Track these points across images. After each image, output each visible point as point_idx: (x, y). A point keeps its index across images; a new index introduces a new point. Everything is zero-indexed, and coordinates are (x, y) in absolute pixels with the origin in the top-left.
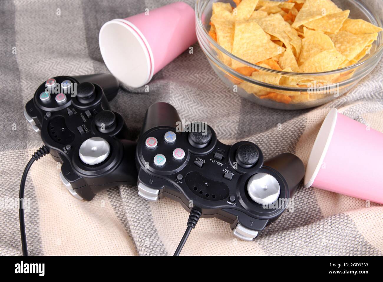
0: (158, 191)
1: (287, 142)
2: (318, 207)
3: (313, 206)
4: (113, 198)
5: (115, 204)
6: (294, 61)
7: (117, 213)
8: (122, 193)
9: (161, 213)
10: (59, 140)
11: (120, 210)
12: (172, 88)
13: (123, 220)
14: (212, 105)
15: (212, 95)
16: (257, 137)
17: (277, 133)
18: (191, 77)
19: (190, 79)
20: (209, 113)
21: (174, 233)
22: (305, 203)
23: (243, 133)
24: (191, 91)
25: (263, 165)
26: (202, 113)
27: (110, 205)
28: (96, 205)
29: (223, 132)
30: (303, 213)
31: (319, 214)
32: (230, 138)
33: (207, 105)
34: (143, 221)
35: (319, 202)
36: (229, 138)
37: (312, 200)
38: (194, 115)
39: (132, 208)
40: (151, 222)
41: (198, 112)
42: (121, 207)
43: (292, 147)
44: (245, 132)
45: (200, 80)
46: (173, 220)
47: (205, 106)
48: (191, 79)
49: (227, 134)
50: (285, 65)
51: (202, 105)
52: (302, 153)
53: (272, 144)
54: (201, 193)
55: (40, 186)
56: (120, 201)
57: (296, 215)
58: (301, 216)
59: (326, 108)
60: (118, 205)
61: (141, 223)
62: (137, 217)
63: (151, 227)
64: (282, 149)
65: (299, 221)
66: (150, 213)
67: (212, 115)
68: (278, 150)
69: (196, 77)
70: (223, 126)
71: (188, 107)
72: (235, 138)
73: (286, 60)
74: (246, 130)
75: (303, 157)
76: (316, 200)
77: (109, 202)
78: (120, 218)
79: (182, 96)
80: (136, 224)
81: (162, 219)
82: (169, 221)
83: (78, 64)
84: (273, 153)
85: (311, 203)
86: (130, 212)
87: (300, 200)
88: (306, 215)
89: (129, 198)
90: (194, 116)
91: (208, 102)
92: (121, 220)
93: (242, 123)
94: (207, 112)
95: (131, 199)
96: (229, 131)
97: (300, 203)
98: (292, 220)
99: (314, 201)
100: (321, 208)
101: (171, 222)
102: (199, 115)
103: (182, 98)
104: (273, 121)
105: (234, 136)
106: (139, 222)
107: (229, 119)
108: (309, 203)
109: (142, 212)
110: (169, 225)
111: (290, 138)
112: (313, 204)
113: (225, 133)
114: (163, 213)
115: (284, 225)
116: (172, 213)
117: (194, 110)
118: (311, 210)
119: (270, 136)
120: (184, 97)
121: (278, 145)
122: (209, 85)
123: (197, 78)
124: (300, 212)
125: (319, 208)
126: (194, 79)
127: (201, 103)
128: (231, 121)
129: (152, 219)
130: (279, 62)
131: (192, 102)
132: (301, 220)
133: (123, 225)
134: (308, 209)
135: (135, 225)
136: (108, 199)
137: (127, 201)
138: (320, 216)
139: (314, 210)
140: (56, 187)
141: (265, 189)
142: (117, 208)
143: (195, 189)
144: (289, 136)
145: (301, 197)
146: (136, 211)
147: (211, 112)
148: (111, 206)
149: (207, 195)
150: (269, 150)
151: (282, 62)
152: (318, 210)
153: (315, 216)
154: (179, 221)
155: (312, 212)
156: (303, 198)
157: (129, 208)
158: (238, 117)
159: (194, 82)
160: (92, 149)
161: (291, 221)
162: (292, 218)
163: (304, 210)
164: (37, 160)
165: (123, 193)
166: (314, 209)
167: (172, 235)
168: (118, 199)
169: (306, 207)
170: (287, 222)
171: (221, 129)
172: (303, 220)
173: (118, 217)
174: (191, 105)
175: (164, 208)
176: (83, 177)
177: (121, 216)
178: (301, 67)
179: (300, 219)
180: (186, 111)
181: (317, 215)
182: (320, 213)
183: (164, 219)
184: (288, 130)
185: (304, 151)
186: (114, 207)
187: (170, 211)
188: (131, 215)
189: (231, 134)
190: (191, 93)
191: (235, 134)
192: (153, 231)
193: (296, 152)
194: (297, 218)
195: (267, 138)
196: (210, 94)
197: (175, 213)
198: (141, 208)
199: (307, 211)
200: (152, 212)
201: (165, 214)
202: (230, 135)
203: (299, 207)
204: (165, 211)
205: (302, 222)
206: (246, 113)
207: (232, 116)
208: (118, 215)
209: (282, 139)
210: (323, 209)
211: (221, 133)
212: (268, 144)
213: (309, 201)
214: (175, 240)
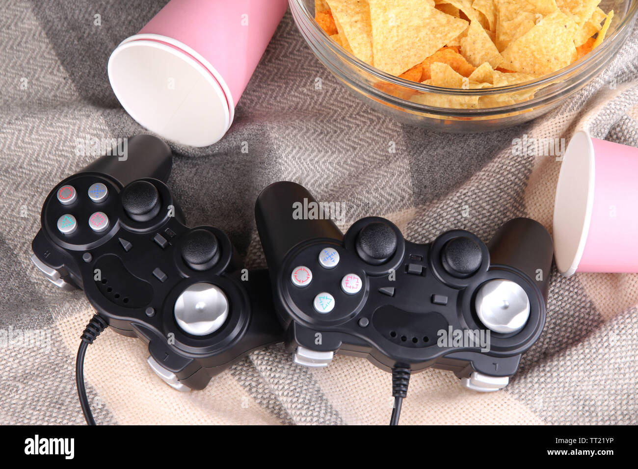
0: (332, 353)
1: (509, 195)
2: (588, 300)
3: (580, 300)
4: (240, 374)
5: (247, 383)
6: (490, 44)
7: (255, 398)
8: (256, 362)
9: (332, 379)
10: (126, 301)
11: (260, 391)
12: (276, 138)
13: (271, 406)
14: (350, 146)
15: (345, 126)
16: (455, 198)
17: (488, 184)
18: (294, 96)
19: (293, 101)
20: (350, 165)
21: (363, 408)
22: (566, 299)
23: (423, 189)
24: (308, 130)
25: (491, 264)
26: (337, 167)
27: (238, 386)
28: (215, 394)
29: (389, 197)
30: (566, 318)
31: (592, 312)
32: (404, 205)
33: (343, 148)
34: (312, 404)
35: (587, 291)
36: (402, 207)
37: (576, 290)
38: (325, 176)
39: (286, 387)
40: (325, 402)
41: (330, 167)
42: (261, 386)
43: (518, 199)
44: (425, 187)
45: (312, 98)
46: (356, 386)
47: (340, 152)
48: (294, 99)
49: (395, 199)
50: (474, 54)
51: (333, 153)
52: (538, 204)
53: (484, 204)
54: (404, 339)
55: (103, 384)
56: (255, 375)
57: (555, 323)
58: (565, 323)
59: (562, 114)
60: (254, 384)
61: (312, 408)
62: (301, 400)
63: (329, 410)
64: (502, 209)
65: (562, 334)
66: (317, 385)
67: (357, 168)
68: (496, 212)
69: (302, 93)
70: (385, 186)
71: (312, 164)
72: (412, 203)
73: (474, 43)
74: (427, 183)
75: (541, 211)
76: (582, 288)
77: (236, 383)
78: (265, 406)
79: (297, 148)
80: (304, 413)
81: (338, 390)
82: (350, 390)
83: (74, 124)
84: (489, 220)
85: (575, 296)
86: (285, 393)
87: (556, 296)
88: (571, 319)
89: (274, 369)
90: (327, 179)
91: (342, 141)
92: (267, 407)
93: (416, 171)
94: (345, 162)
95: (279, 370)
96: (398, 194)
97: (557, 301)
98: (551, 333)
99: (580, 292)
100: (594, 300)
101: (354, 391)
102: (334, 173)
103: (298, 152)
104: (469, 152)
105: (409, 199)
106: (308, 408)
107: (391, 168)
108: (572, 297)
109: (305, 387)
110: (352, 396)
111: (513, 186)
112: (579, 297)
113: (392, 200)
114: (336, 378)
115: (541, 347)
116: (352, 374)
117: (323, 167)
118: (578, 308)
119: (477, 191)
120: (300, 148)
121: (495, 204)
122: (333, 105)
123: (304, 94)
124: (560, 316)
125: (590, 302)
126: (300, 98)
127: (331, 149)
128: (397, 173)
129: (323, 395)
130: (462, 49)
131: (315, 154)
132: (565, 331)
133: (275, 416)
134: (573, 307)
135: (301, 414)
136: (231, 377)
137: (272, 375)
138: (594, 314)
139: (583, 307)
140: (140, 381)
141: (506, 307)
142: (254, 390)
143: (393, 334)
144: (509, 183)
145: (557, 291)
146: (295, 389)
147: (352, 161)
148: (241, 388)
149: (415, 340)
150: (480, 217)
151: (468, 49)
152: (588, 305)
153: (587, 316)
154: (366, 386)
155: (579, 311)
156: (561, 292)
157: (281, 387)
158: (407, 161)
159: (303, 105)
160: (197, 307)
161: (549, 336)
162: (551, 331)
163: (566, 312)
164: (91, 343)
165: (259, 362)
166: (583, 305)
167: (362, 413)
168: (250, 373)
169: (568, 306)
170: (544, 340)
171: (383, 193)
172: (569, 330)
173: (260, 403)
174: (316, 159)
175: (335, 370)
176: (194, 358)
177: (265, 402)
178: (504, 53)
179: (564, 329)
180: (311, 174)
181: (589, 314)
182: (594, 309)
183: (341, 389)
184: (506, 173)
185: (539, 199)
186: (247, 389)
187: (346, 373)
188: (290, 399)
189: (403, 198)
190: (308, 135)
191: (410, 195)
192: (334, 416)
193: (527, 205)
194: (557, 328)
195: (474, 196)
196: (340, 123)
197: (356, 373)
198: (300, 381)
199: (572, 313)
200: (319, 382)
201: (340, 380)
202: (402, 200)
203: (557, 309)
204: (337, 374)
205: (568, 334)
206: (418, 149)
207: (396, 161)
208: (259, 401)
209: (499, 191)
210: (597, 300)
211: (385, 201)
212: (477, 207)
213: (571, 294)
214: (370, 418)
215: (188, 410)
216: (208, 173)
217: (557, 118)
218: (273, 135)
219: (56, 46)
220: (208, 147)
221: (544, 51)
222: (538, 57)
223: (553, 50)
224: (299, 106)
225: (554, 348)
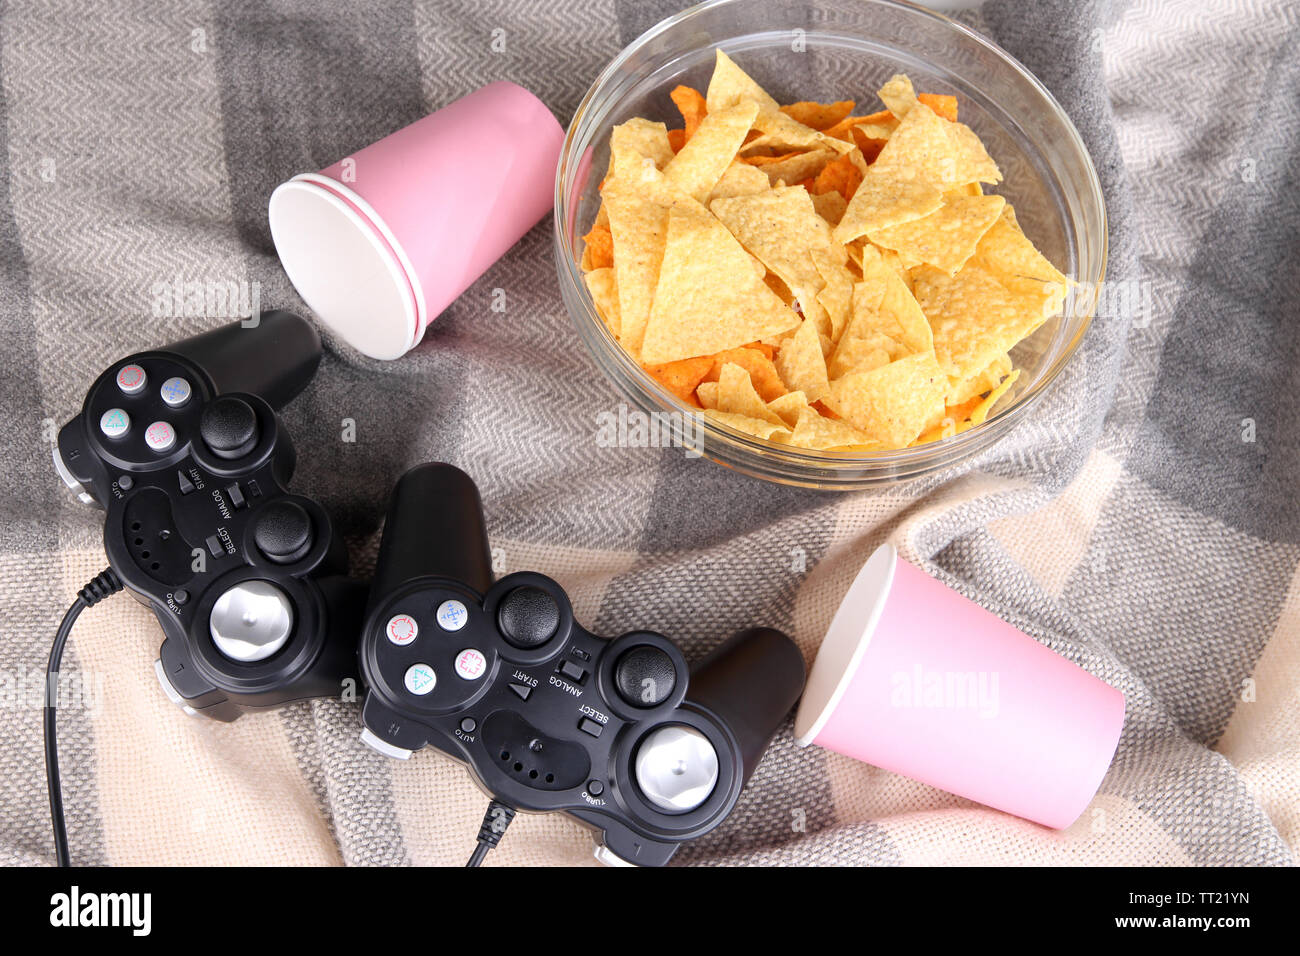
0: (409, 752)
1: (772, 586)
2: (826, 779)
3: (813, 776)
4: (292, 717)
5: (296, 735)
6: (820, 363)
7: (300, 760)
8: (318, 712)
9: (415, 773)
10: (155, 566)
11: (310, 752)
12: (474, 387)
13: (316, 780)
14: (584, 427)
15: (588, 393)
16: (693, 567)
17: (747, 561)
18: (534, 323)
19: (530, 331)
20: (573, 456)
21: (444, 829)
22: (793, 768)
23: (661, 529)
24: (530, 385)
25: (686, 698)
26: (554, 452)
27: (282, 734)
28: (245, 734)
29: (606, 525)
30: (782, 795)
31: (824, 800)
32: (625, 543)
33: (572, 426)
34: (367, 804)
35: (830, 765)
36: (621, 546)
37: (812, 760)
38: (530, 461)
39: (341, 766)
40: (388, 805)
41: (542, 450)
42: (313, 745)
43: (786, 595)
44: (666, 526)
45: (559, 335)
46: (446, 794)
47: (566, 431)
48: (533, 327)
49: (615, 531)
50: (794, 368)
51: (555, 429)
52: (813, 610)
53: (732, 588)
54: (519, 767)
55: (95, 663)
56: (311, 727)
57: (764, 798)
58: (779, 802)
59: (892, 494)
60: (304, 739)
61: (363, 811)
62: (353, 794)
63: (388, 821)
64: (756, 602)
65: (769, 817)
66: (388, 776)
67: (580, 464)
68: (746, 603)
69: (547, 322)
70: (606, 507)
71: (516, 438)
72: (636, 544)
73: (799, 352)
74: (671, 522)
75: (814, 621)
76: (823, 760)
77: (281, 728)
78: (308, 776)
79: (501, 410)
80: (350, 813)
81: (417, 790)
82: (434, 796)
83: (203, 260)
84: (731, 612)
85: (808, 769)
86: (336, 775)
87: (780, 760)
88: (790, 800)
89: (335, 732)
90: (531, 465)
91: (575, 415)
92: (311, 779)
93: (661, 498)
94: (567, 448)
95: (341, 736)
96: (623, 525)
97: (779, 768)
98: (753, 811)
99: (817, 764)
100: (834, 783)
101: (440, 800)
102: (544, 460)
103: (500, 416)
104: (749, 496)
105: (635, 537)
106: (359, 809)
107: (626, 483)
108: (802, 768)
109: (368, 776)
110: (435, 806)
111: (782, 575)
112: (813, 772)
113: (610, 530)
114: (421, 772)
115: (729, 826)
116: (445, 775)
117: (532, 446)
118: (805, 788)
119: (727, 566)
120: (506, 411)
121: (747, 592)
122: (584, 355)
123: (550, 326)
124: (776, 791)
125: (827, 783)
126: (541, 329)
127: (553, 424)
128: (632, 493)
129: (391, 794)
130: (780, 354)
131: (526, 424)
132: (775, 814)
133: (316, 796)
134: (799, 784)
135: (346, 813)
136: (278, 717)
137: (329, 740)
138: (825, 804)
139: (814, 788)
140: (142, 682)
141: (679, 772)
142: (302, 748)
143: (505, 756)
144: (778, 570)
145: (783, 753)
146: (352, 774)
147: (578, 451)
148: (286, 739)
149: (534, 774)
150: (720, 604)
151: (788, 356)
152: (823, 787)
153: (813, 804)
154: (461, 797)
155: (806, 791)
156: (789, 757)
157: (334, 763)
158: (653, 480)
159: (539, 343)
160: (245, 616)
161: (749, 814)
162: (754, 807)
163: (787, 788)
164: (91, 606)
165: (321, 713)
166: (814, 784)
167: (439, 836)
168: (305, 722)
169: (792, 780)
170: (740, 817)
171: (600, 515)
172: (781, 815)
173: (304, 770)
174: (525, 433)
175: (425, 760)
176: (217, 688)
177: (311, 770)
178: (835, 383)
179: (773, 811)
180: (509, 453)
181: (817, 800)
182: (828, 796)
183: (422, 790)
184: (779, 554)
185: (819, 602)
186: (293, 742)
187: (439, 770)
188: (338, 786)
189: (627, 532)
190: (526, 393)
191: (639, 532)
192: (392, 833)
193: (797, 605)
194: (765, 806)
195: (720, 572)
196: (583, 388)
197: (452, 775)
198: (365, 764)
199: (793, 791)
200: (393, 772)
201: (427, 777)
202: (624, 536)
203: (775, 779)
204: (426, 766)
205: (776, 821)
206: (677, 466)
207: (638, 474)
208: (302, 766)
209: (759, 577)
210: (837, 784)
211: (599, 530)
212: (720, 589)
213: (803, 764)
214: (447, 848)
215: (192, 751)
216: (367, 396)
217: (883, 497)
218: (471, 379)
219: (228, 129)
220: (378, 361)
221: (889, 404)
222: (878, 409)
223: (900, 407)
224: (535, 342)
225: (748, 835)
